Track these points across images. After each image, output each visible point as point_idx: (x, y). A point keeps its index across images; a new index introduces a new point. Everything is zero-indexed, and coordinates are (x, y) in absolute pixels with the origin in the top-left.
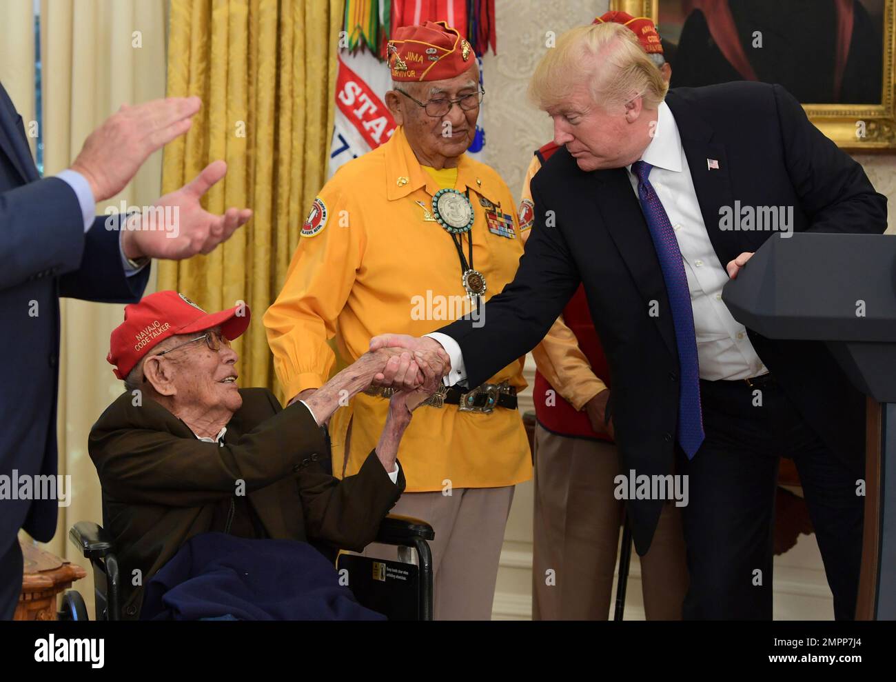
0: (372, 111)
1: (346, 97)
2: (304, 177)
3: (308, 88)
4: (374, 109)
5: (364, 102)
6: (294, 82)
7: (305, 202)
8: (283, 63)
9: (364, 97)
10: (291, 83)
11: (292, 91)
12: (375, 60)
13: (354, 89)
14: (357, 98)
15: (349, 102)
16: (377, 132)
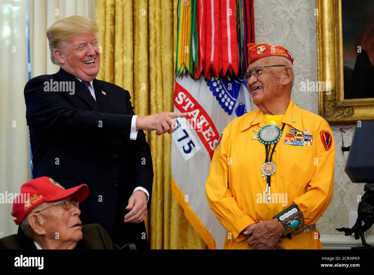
0: (192, 107)
1: (179, 100)
2: (163, 145)
3: (165, 100)
4: (193, 105)
5: (188, 102)
6: (157, 98)
7: (164, 159)
8: (151, 88)
9: (188, 99)
10: (156, 98)
11: (156, 102)
12: (193, 80)
13: (182, 96)
14: (184, 100)
15: (180, 103)
16: (195, 117)
